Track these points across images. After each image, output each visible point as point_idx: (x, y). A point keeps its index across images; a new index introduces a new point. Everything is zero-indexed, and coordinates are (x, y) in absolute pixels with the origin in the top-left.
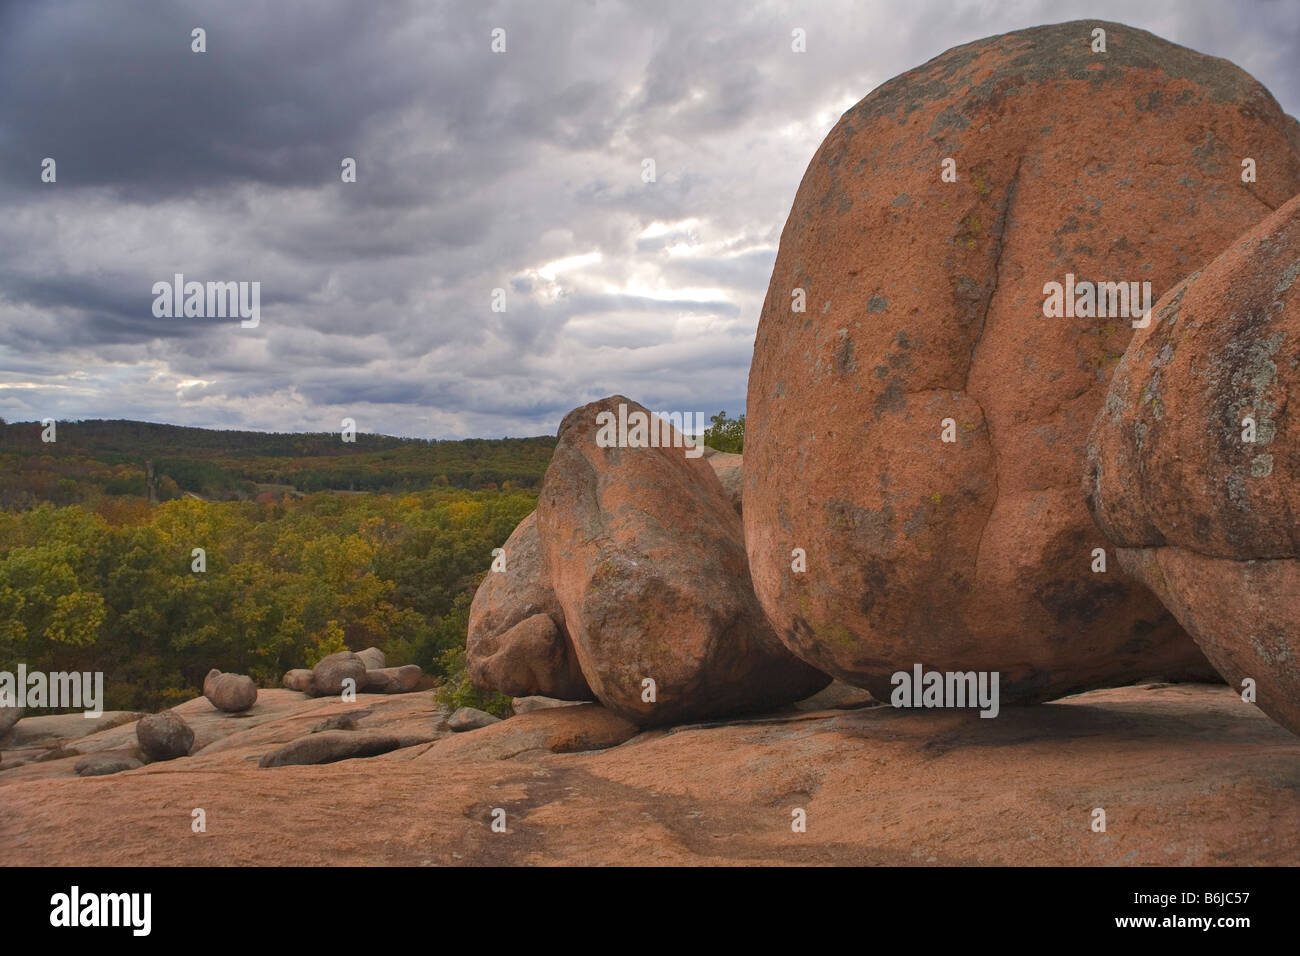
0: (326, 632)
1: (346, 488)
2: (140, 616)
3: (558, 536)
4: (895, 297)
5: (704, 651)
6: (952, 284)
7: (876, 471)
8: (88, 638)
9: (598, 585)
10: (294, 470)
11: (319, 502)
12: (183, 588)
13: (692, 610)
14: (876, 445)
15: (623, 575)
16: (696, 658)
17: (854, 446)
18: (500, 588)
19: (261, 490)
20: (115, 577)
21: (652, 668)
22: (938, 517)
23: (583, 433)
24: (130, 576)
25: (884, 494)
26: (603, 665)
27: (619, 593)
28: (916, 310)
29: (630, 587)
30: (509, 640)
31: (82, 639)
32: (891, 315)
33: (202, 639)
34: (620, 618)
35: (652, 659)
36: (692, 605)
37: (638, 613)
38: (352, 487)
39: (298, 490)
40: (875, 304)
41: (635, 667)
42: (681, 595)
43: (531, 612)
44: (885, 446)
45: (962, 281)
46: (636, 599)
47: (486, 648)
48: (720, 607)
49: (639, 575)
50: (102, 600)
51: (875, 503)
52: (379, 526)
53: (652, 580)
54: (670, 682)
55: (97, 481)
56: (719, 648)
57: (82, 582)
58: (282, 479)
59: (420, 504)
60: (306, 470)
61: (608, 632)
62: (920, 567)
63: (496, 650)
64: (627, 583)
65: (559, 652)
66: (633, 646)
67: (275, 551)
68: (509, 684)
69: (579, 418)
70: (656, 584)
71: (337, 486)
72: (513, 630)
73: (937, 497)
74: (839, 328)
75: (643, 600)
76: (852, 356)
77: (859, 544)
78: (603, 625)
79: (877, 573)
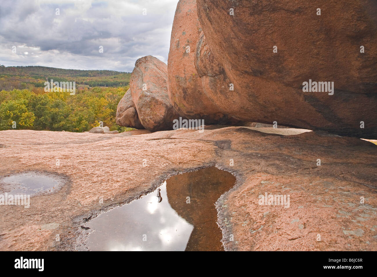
0: (95, 124)
1: (104, 86)
2: (44, 119)
3: (133, 88)
4: (187, 32)
5: (164, 114)
6: (198, 29)
7: (183, 69)
8: (31, 125)
9: (141, 99)
10: (89, 81)
11: (95, 89)
12: (55, 112)
13: (161, 105)
14: (183, 63)
15: (146, 96)
16: (162, 116)
17: (179, 64)
18: (123, 102)
19: (79, 86)
20: (37, 108)
21: (153, 118)
22: (194, 78)
23: (140, 64)
24: (41, 108)
25: (185, 74)
26: (142, 117)
27: (145, 100)
28: (191, 35)
29: (147, 99)
30: (124, 114)
31: (29, 125)
32: (186, 36)
33: (61, 125)
34: (146, 106)
35: (153, 116)
36: (161, 103)
37: (149, 105)
38: (105, 86)
39: (90, 86)
40: (184, 33)
41: (149, 117)
42: (159, 101)
43: (130, 107)
44: (185, 64)
45: (200, 29)
46: (149, 102)
47: (120, 116)
48: (168, 104)
49: (149, 96)
50: (34, 114)
51: (183, 76)
52: (111, 95)
53: (152, 97)
54: (157, 121)
55: (33, 83)
56: (168, 113)
57: (28, 109)
58: (85, 83)
59: (123, 90)
60: (92, 81)
61: (143, 109)
62: (192, 89)
63: (122, 116)
64: (147, 98)
65: (136, 116)
66: (148, 113)
67: (82, 102)
68: (125, 124)
69: (140, 60)
70: (153, 98)
71: (101, 85)
72: (125, 111)
73: (194, 74)
74: (177, 39)
75: (150, 102)
76: (179, 44)
77: (181, 85)
78: (142, 108)
79: (185, 90)
